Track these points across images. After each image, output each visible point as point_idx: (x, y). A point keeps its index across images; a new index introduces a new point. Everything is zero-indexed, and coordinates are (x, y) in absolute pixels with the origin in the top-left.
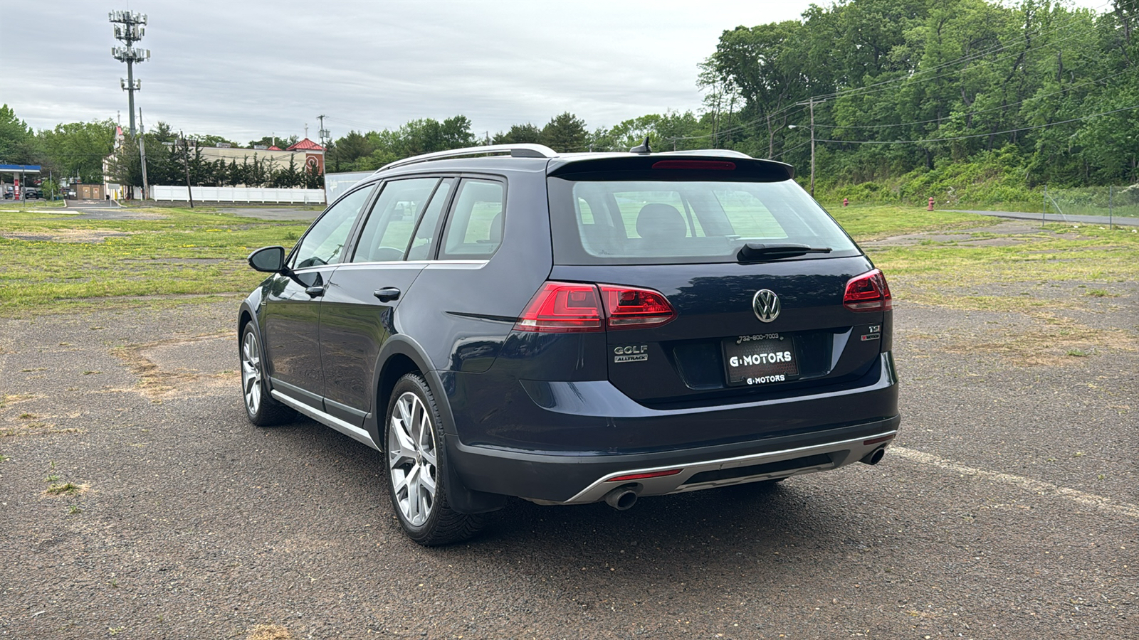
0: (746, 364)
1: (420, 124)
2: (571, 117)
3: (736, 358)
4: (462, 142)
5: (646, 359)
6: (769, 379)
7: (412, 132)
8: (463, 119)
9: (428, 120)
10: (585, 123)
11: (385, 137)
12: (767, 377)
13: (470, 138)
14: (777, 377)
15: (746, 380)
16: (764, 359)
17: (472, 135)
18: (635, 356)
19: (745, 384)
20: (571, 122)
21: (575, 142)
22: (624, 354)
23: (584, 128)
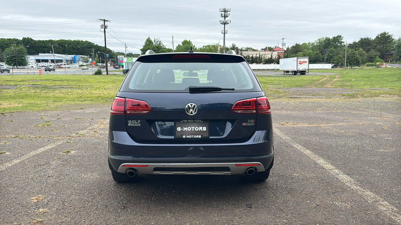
0: (184, 130)
1: (323, 39)
2: (387, 33)
3: (180, 128)
4: (339, 45)
5: (140, 125)
6: (193, 137)
7: (319, 42)
8: (340, 36)
9: (326, 37)
10: (393, 35)
11: (309, 44)
12: (193, 136)
13: (343, 43)
14: (197, 136)
15: (182, 136)
16: (193, 129)
18: (135, 124)
19: (182, 137)
20: (387, 35)
21: (388, 43)
22: (132, 123)
23: (392, 37)
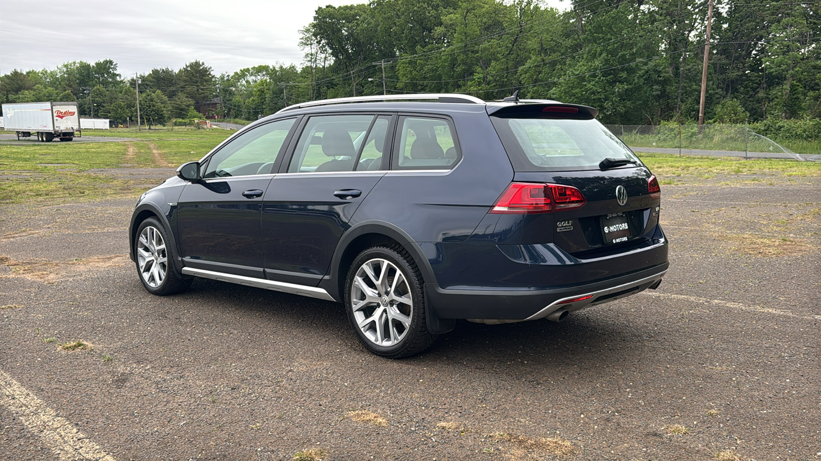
0: (611, 231)
1: (74, 65)
2: (201, 64)
3: (607, 227)
4: (110, 80)
5: (572, 229)
6: (621, 240)
7: (67, 71)
8: (111, 62)
9: (81, 62)
10: (212, 69)
11: (44, 74)
13: (118, 77)
14: (624, 238)
15: (612, 240)
16: (618, 228)
17: (120, 75)
18: (567, 228)
19: (612, 243)
20: (201, 68)
21: (205, 83)
22: (562, 226)
23: (212, 73)
